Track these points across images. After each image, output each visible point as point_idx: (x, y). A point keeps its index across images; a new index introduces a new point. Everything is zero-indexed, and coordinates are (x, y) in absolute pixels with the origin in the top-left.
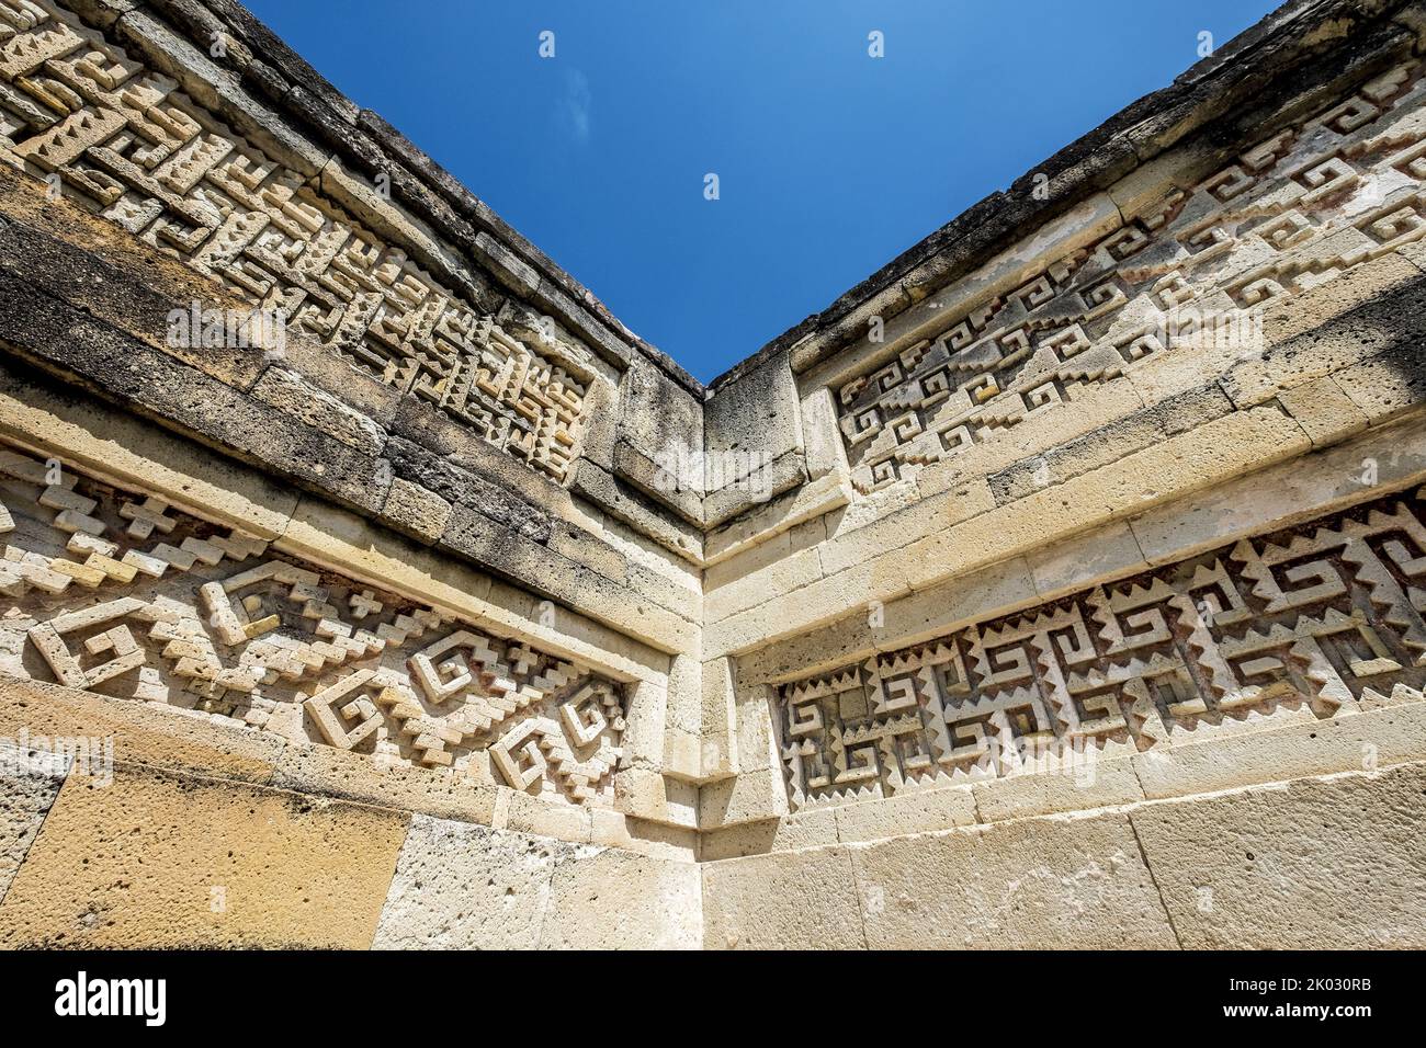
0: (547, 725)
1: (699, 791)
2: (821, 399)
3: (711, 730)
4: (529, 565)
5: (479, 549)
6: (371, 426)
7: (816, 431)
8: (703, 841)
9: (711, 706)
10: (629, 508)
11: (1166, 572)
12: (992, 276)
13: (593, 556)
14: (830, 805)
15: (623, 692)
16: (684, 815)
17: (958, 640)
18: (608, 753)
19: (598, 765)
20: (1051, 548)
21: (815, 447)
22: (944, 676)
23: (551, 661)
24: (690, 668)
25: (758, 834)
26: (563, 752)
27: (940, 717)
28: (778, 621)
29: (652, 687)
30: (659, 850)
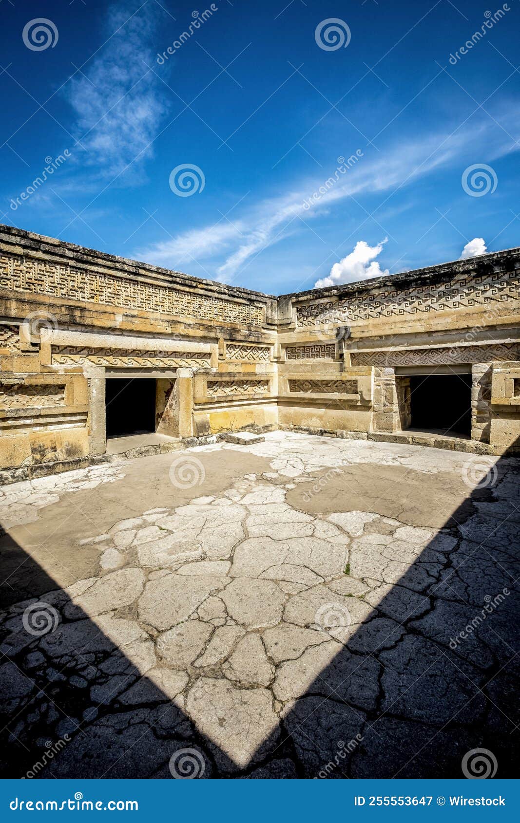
0: (262, 354)
1: (277, 358)
2: (295, 309)
3: (279, 352)
4: (261, 340)
5: (257, 341)
6: (246, 332)
7: (294, 315)
8: (278, 362)
9: (279, 349)
10: (269, 327)
11: (321, 346)
12: (317, 302)
13: (266, 336)
14: (290, 360)
15: (269, 349)
16: (276, 360)
17: (304, 347)
18: (268, 355)
19: (267, 357)
20: (313, 342)
21: (293, 318)
22: (303, 350)
23: (262, 348)
24: (276, 345)
25: (283, 362)
26: (264, 356)
27: (301, 354)
28: (286, 341)
29: (272, 347)
30: (274, 363)
